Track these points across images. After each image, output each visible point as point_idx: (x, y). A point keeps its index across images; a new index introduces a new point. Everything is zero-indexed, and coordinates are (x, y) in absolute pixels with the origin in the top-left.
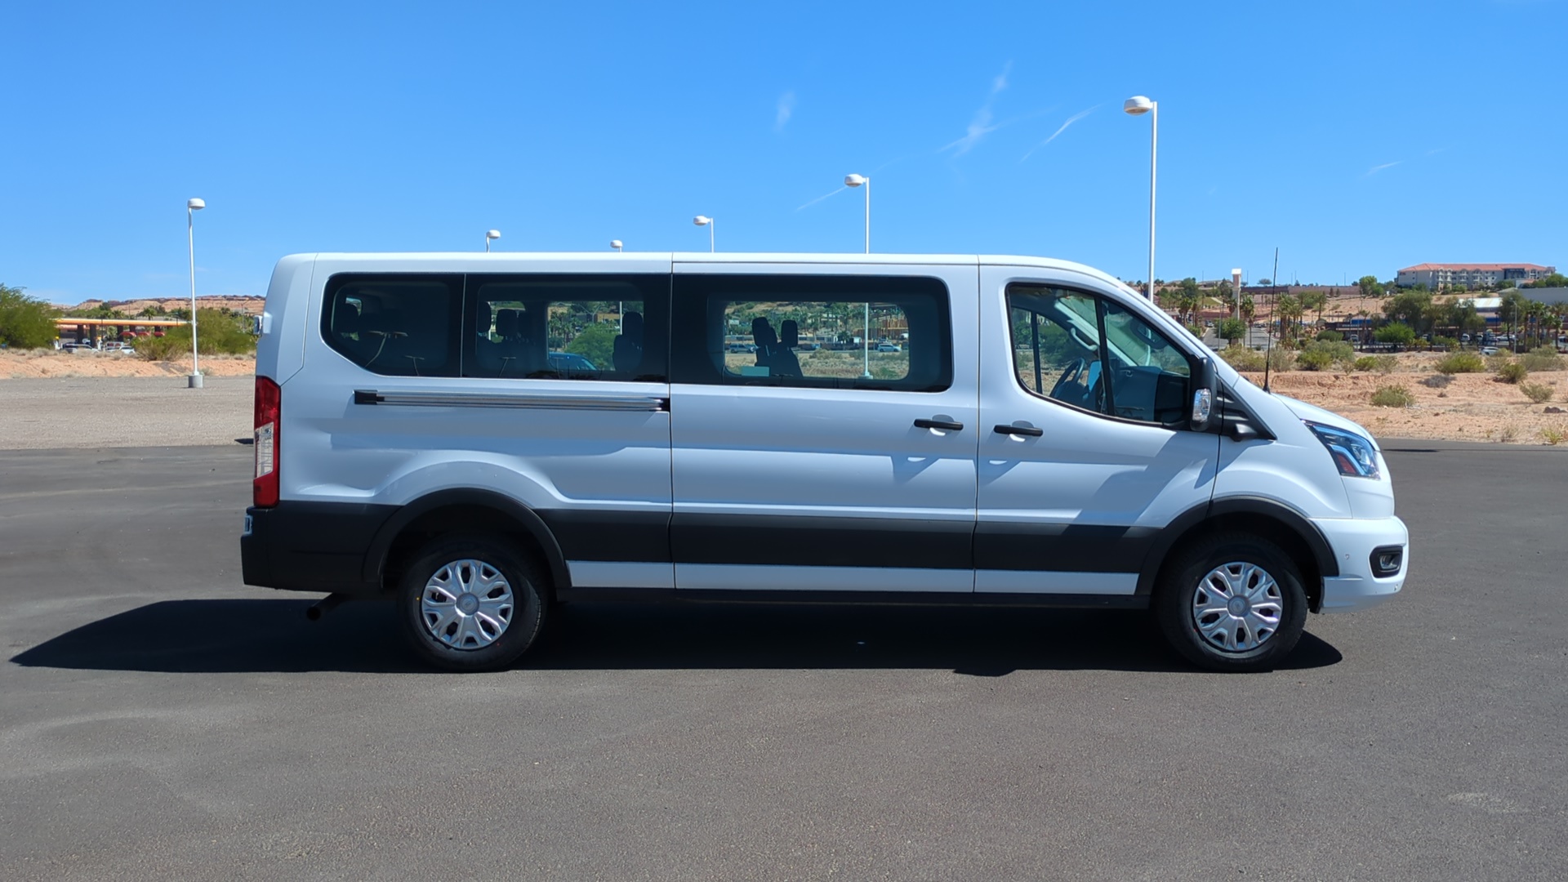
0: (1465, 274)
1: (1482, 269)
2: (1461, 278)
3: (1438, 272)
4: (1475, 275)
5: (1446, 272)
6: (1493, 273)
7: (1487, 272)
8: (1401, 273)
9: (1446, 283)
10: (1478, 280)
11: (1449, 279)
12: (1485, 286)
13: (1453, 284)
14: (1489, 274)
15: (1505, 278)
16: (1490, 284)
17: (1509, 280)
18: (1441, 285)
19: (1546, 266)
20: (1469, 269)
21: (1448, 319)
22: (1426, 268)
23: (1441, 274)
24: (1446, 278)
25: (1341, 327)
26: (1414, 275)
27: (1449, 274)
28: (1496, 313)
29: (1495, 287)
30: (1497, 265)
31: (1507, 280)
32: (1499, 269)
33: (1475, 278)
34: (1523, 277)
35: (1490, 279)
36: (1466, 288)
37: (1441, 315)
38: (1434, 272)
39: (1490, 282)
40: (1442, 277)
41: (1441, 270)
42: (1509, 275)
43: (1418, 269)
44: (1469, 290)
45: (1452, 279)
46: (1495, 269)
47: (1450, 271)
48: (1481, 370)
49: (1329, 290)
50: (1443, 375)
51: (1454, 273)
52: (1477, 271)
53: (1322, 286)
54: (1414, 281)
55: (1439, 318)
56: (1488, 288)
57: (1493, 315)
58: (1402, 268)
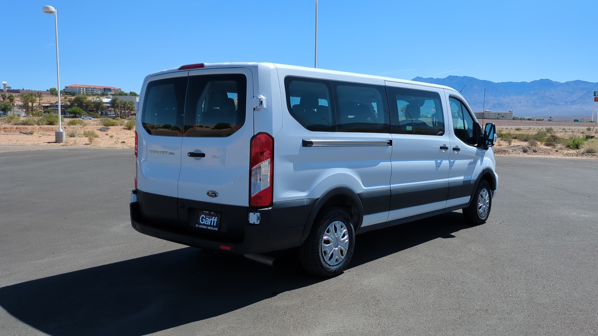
0: (90, 89)
1: (96, 88)
2: (89, 90)
3: (80, 88)
4: (94, 89)
5: (83, 88)
6: (100, 89)
7: (98, 89)
8: (66, 87)
9: (83, 92)
10: (95, 92)
11: (85, 91)
12: (98, 94)
13: (86, 93)
14: (99, 90)
15: (105, 91)
16: (99, 93)
17: (106, 92)
18: (82, 93)
19: (118, 88)
20: (91, 87)
21: (94, 106)
22: (76, 86)
23: (81, 88)
24: (83, 90)
25: (50, 108)
26: (71, 88)
27: (84, 89)
28: (110, 104)
29: (102, 94)
30: (101, 86)
31: (105, 92)
32: (102, 88)
33: (94, 91)
34: (110, 91)
35: (99, 91)
36: (91, 94)
37: (91, 104)
38: (79, 87)
39: (99, 92)
40: (82, 89)
41: (82, 87)
42: (106, 90)
43: (73, 86)
44: (92, 95)
45: (86, 90)
46: (101, 88)
47: (85, 87)
48: (117, 125)
49: (37, 92)
50: (106, 127)
51: (86, 88)
52: (95, 88)
53: (34, 91)
54: (72, 91)
55: (90, 105)
56: (99, 95)
57: (109, 105)
58: (67, 85)
